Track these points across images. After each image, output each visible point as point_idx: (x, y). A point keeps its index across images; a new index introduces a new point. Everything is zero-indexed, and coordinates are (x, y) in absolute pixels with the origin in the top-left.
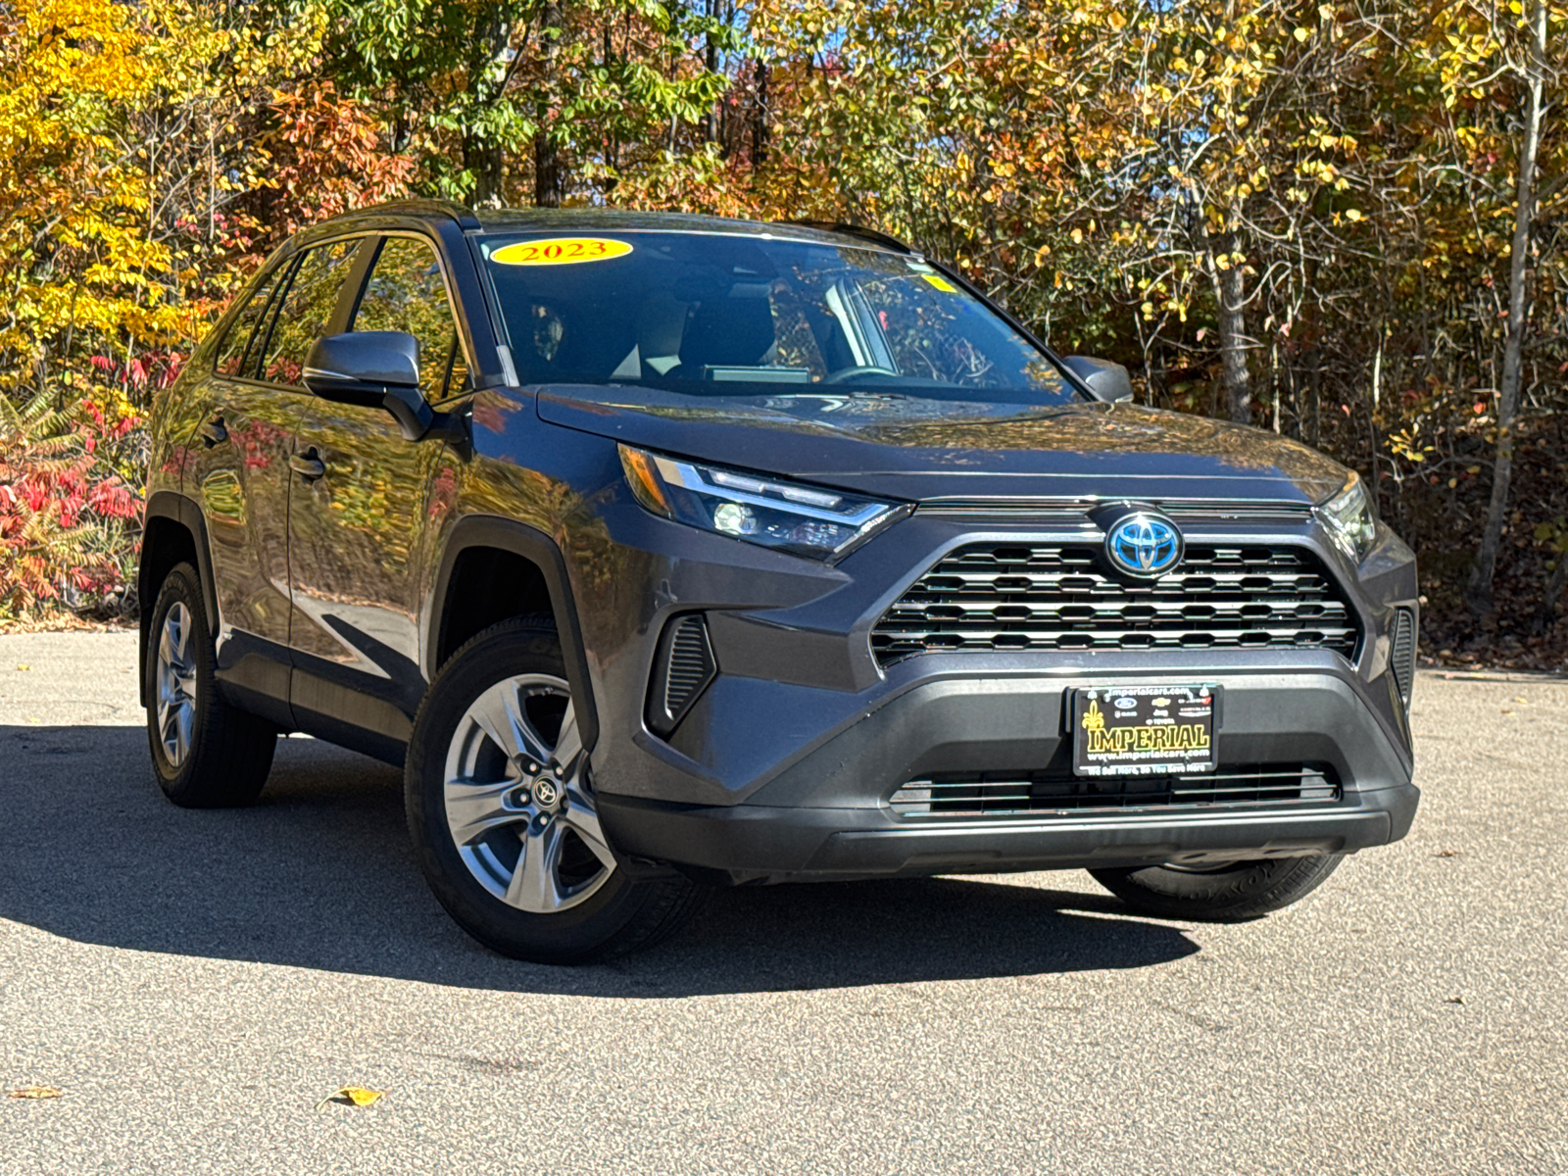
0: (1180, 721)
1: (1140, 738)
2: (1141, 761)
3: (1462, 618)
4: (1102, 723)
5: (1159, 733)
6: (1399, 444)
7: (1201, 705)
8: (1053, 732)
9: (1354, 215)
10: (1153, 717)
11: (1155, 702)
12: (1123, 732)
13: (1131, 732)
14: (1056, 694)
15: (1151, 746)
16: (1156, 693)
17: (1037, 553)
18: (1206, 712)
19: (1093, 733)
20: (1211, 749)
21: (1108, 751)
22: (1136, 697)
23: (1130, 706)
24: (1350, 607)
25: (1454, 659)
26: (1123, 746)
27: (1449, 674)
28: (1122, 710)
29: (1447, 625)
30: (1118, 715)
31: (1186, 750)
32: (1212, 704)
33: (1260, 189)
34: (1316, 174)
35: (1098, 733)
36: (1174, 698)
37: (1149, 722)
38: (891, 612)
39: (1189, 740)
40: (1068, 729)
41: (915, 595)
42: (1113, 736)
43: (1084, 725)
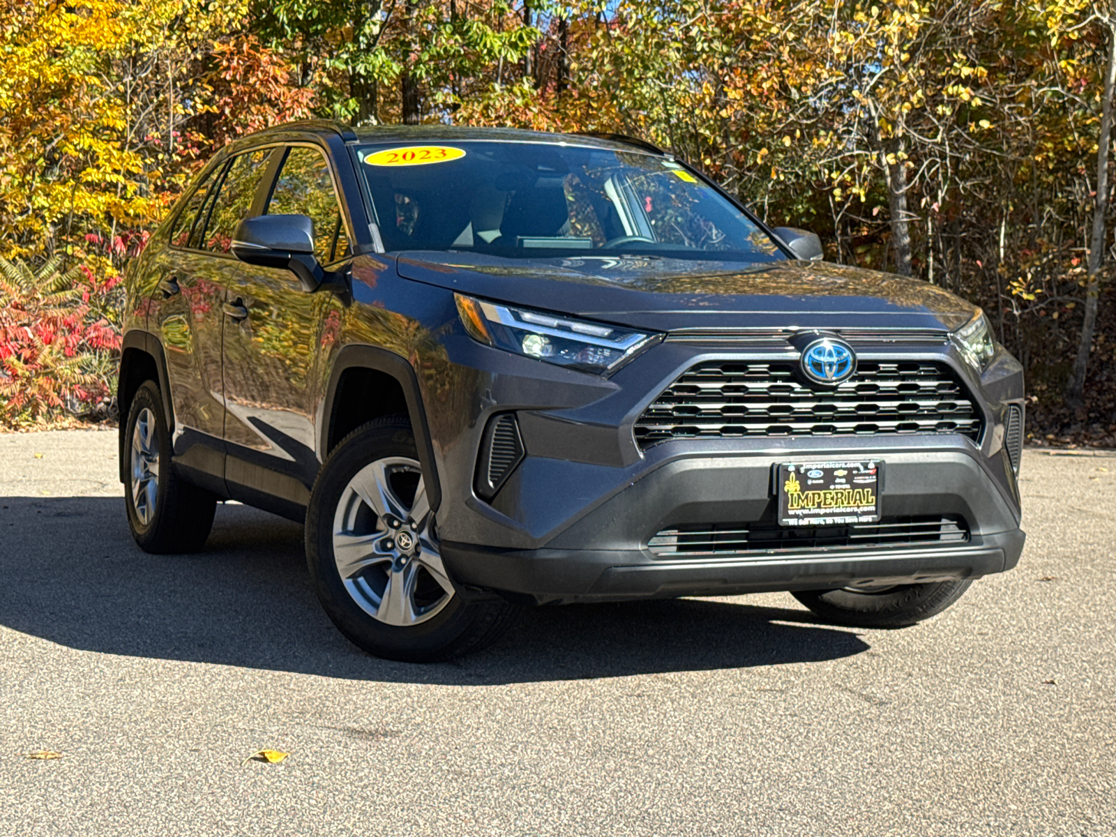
0: (854, 486)
1: (825, 499)
2: (826, 515)
3: (1062, 411)
4: (798, 488)
5: (839, 495)
6: (1017, 288)
7: (869, 475)
8: (764, 495)
9: (985, 124)
10: (835, 484)
11: (836, 473)
12: (814, 494)
13: (819, 494)
14: (765, 468)
15: (833, 504)
16: (837, 466)
17: (752, 368)
18: (873, 480)
19: (792, 495)
20: (876, 506)
21: (803, 508)
22: (823, 469)
23: (819, 476)
24: (975, 404)
25: (1056, 441)
26: (814, 505)
27: (1052, 452)
28: (813, 479)
29: (1051, 417)
30: (810, 482)
31: (858, 507)
32: (877, 474)
33: (918, 106)
34: (958, 95)
35: (795, 495)
36: (850, 470)
37: (832, 487)
38: (648, 411)
39: (860, 500)
40: (774, 493)
41: (665, 398)
42: (807, 497)
43: (786, 490)
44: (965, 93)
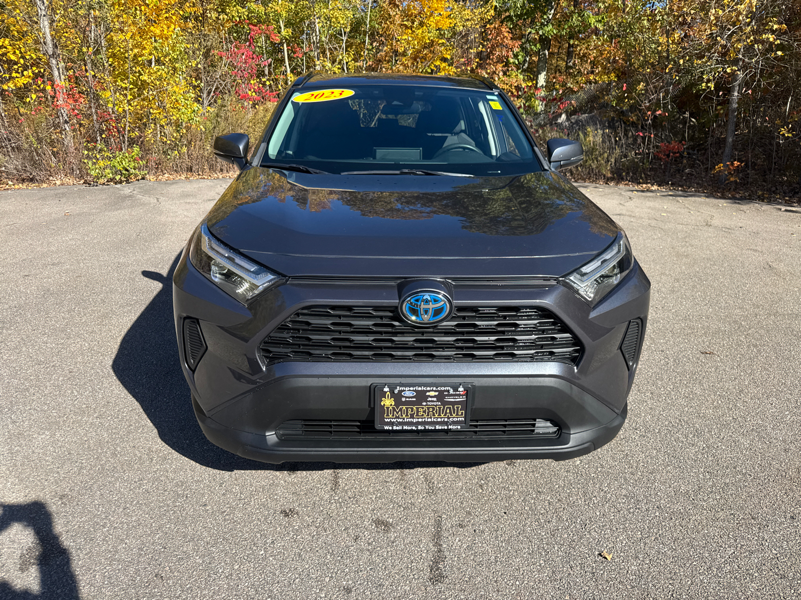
0: (444, 403)
1: (418, 412)
2: (418, 423)
4: (393, 404)
5: (431, 410)
6: (783, 131)
7: (459, 395)
8: (365, 405)
9: (779, 53)
10: (427, 401)
11: (428, 394)
12: (407, 408)
13: (412, 409)
14: (365, 387)
15: (425, 416)
16: (428, 389)
17: (356, 310)
18: (463, 399)
19: (388, 408)
20: (465, 417)
21: (398, 418)
22: (415, 391)
23: (411, 395)
24: (575, 337)
26: (407, 415)
27: (783, 208)
28: (406, 397)
30: (403, 399)
31: (449, 418)
32: (467, 395)
33: (751, 44)
34: (768, 39)
35: (391, 408)
36: (441, 392)
37: (424, 404)
38: (268, 336)
39: (450, 413)
40: (372, 406)
41: (282, 328)
42: (401, 410)
43: (382, 404)
44: (771, 38)
